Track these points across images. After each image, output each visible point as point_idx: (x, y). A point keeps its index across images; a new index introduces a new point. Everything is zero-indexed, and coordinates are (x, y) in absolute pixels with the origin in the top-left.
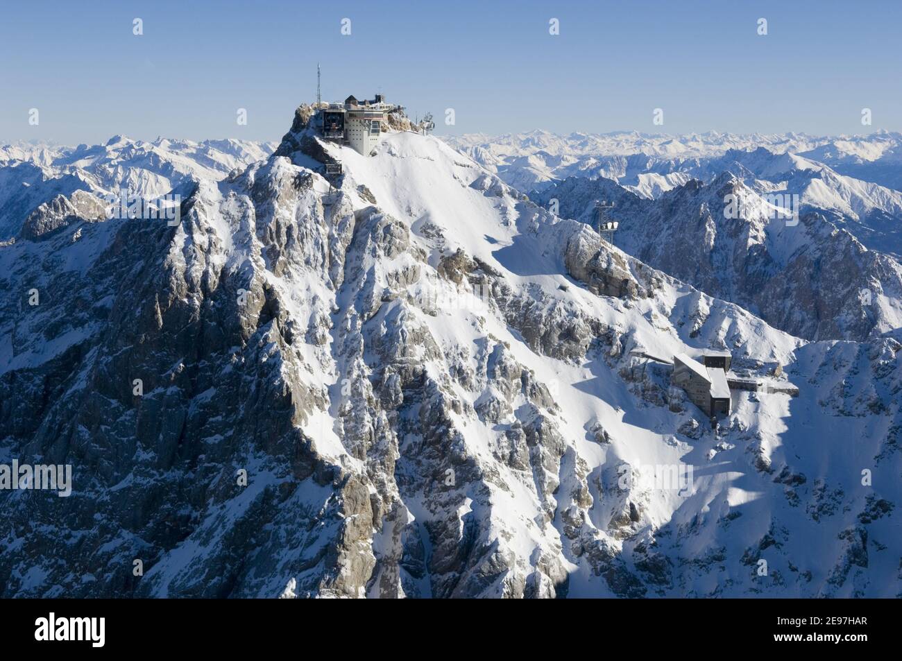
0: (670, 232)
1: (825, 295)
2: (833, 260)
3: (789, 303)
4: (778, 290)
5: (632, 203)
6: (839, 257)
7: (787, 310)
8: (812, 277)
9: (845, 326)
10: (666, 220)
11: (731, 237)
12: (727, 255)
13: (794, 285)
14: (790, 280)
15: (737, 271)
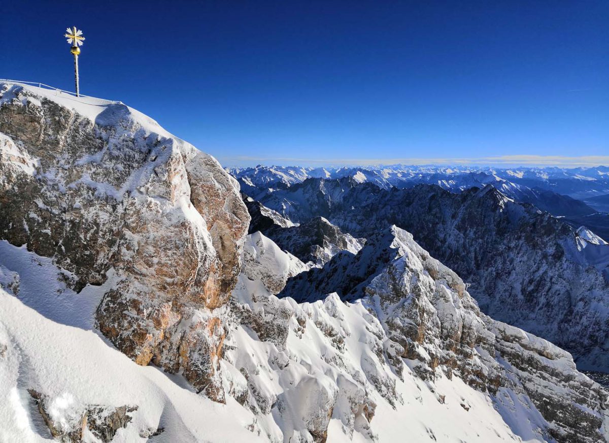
0: (464, 208)
1: (538, 239)
2: (542, 225)
3: (521, 242)
4: (516, 236)
5: (446, 195)
6: (545, 223)
7: (520, 245)
8: (531, 231)
9: (549, 254)
10: (462, 203)
11: (492, 211)
12: (490, 219)
13: (523, 234)
14: (521, 232)
15: (495, 226)
